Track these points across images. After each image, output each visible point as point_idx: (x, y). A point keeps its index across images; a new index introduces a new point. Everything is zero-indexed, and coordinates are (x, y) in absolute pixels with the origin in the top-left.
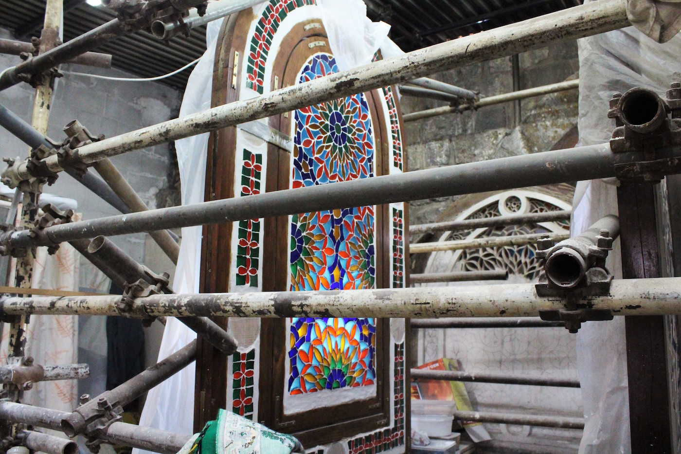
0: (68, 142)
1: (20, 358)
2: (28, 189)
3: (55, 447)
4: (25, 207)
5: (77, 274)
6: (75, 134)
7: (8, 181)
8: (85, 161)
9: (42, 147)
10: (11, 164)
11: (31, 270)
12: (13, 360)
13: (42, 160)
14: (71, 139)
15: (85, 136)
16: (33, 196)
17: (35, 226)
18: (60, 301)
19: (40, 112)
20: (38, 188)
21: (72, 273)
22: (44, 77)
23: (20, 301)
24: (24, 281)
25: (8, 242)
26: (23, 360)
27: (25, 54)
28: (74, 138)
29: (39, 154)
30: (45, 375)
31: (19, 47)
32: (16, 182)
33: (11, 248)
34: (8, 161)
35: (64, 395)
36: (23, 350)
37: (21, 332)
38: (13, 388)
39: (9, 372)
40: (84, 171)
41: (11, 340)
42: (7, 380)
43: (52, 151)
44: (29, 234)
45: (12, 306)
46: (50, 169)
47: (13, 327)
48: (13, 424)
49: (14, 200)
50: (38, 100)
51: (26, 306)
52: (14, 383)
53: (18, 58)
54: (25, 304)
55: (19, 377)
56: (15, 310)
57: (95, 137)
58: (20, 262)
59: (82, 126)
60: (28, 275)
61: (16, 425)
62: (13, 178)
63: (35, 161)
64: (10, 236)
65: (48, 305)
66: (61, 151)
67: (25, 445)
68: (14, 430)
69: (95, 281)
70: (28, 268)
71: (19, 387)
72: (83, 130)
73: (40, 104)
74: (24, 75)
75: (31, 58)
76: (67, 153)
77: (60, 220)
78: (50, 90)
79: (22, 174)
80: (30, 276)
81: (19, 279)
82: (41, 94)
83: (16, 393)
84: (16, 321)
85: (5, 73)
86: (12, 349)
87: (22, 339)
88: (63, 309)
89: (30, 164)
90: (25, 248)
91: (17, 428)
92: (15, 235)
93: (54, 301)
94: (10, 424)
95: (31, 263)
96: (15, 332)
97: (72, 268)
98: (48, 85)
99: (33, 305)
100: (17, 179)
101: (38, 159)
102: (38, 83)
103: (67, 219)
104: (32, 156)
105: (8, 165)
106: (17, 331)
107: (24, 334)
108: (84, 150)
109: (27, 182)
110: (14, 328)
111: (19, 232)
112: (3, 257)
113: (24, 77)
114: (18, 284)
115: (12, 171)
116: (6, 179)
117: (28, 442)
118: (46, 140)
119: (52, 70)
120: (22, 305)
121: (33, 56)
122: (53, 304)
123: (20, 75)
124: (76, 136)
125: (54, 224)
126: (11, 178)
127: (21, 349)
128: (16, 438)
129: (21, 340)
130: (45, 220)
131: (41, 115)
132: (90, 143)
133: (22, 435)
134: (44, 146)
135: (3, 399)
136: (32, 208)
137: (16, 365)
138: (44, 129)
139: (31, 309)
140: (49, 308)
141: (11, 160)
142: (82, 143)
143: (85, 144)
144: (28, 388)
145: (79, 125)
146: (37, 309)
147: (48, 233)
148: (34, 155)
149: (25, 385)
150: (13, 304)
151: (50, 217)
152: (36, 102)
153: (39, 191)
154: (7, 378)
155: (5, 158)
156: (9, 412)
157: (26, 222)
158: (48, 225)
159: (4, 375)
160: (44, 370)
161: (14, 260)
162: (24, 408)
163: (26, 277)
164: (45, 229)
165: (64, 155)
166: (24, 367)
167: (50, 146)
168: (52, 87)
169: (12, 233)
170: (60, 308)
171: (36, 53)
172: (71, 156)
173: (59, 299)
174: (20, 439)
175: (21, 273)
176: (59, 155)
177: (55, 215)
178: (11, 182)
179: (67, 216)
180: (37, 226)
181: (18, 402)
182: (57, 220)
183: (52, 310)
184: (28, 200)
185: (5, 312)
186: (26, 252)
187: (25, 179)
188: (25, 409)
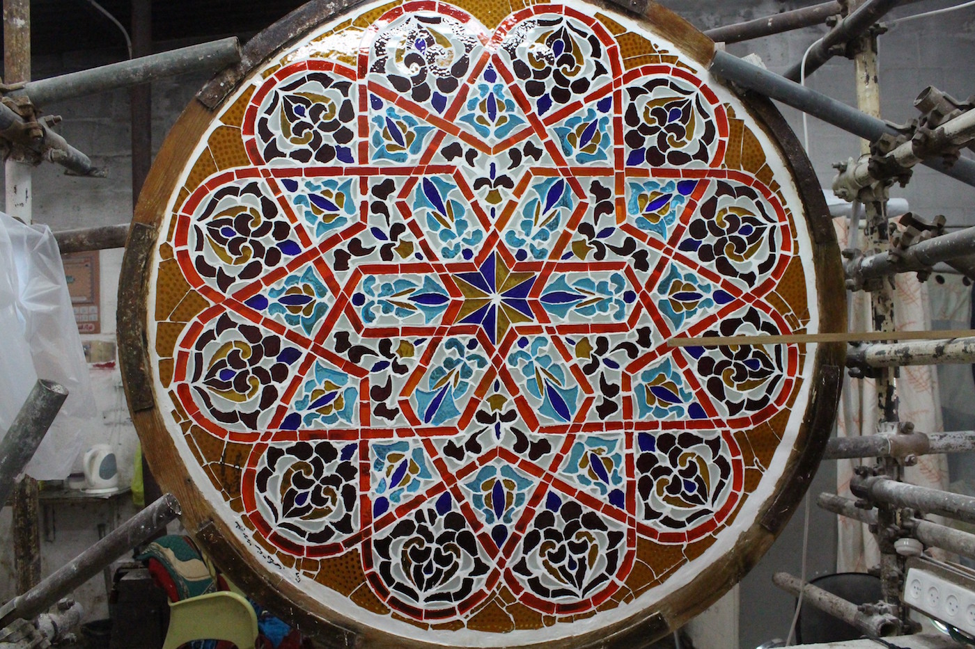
0: (925, 120)
1: (895, 424)
2: (870, 198)
3: (962, 544)
4: (870, 223)
5: (927, 303)
6: (933, 106)
7: (843, 192)
8: (956, 142)
9: (885, 136)
10: (842, 169)
11: (892, 305)
12: (886, 426)
13: (888, 155)
14: (929, 116)
15: (948, 106)
16: (879, 206)
17: (895, 246)
18: (951, 345)
19: (866, 90)
20: (883, 194)
21: (919, 302)
22: (863, 41)
23: (889, 349)
24: (885, 322)
25: (858, 273)
26: (899, 426)
27: (833, 18)
28: (931, 112)
29: (882, 147)
30: (931, 446)
31: (820, 12)
32: (854, 193)
33: (863, 281)
34: (838, 167)
35: (930, 471)
36: (897, 412)
37: (890, 390)
38: (891, 463)
39: (885, 442)
40: (956, 156)
41: (880, 401)
42: (885, 452)
43: (898, 139)
44: (890, 258)
45: (878, 356)
46: (901, 164)
47: (879, 383)
48: (897, 509)
49: (852, 216)
50: (861, 74)
51: (898, 355)
52: (892, 456)
53: (823, 26)
54: (896, 352)
55: (899, 449)
56: (883, 361)
57: (965, 103)
58: (877, 297)
59: (940, 92)
60: (889, 313)
61: (900, 510)
62: (850, 188)
63: (878, 159)
64: (860, 264)
65: (932, 352)
66: (917, 136)
67: (915, 537)
68: (898, 517)
69: (947, 309)
70: (888, 304)
71: (899, 461)
72: (944, 97)
73: (864, 79)
74: (836, 47)
75: (840, 22)
76: (926, 137)
77: (930, 233)
78: (874, 55)
79: (860, 180)
80: (892, 315)
81: (878, 320)
82: (863, 65)
83: (895, 469)
84: (883, 375)
85: (809, 52)
86: (883, 411)
87: (894, 398)
88: (957, 356)
89: (873, 164)
90: (881, 278)
91: (902, 514)
92: (867, 262)
93: (941, 345)
94: (893, 508)
95: (890, 297)
96: (883, 390)
97: (918, 294)
98: (869, 49)
99: (910, 352)
100: (854, 187)
101: (882, 154)
102: (856, 51)
103: (939, 229)
104: (873, 153)
105: (839, 172)
106: (886, 388)
107: (895, 392)
108: (952, 126)
109: (868, 188)
110: (881, 384)
111: (872, 258)
112: (855, 293)
113: (836, 50)
114: (878, 327)
115: (847, 179)
116: (840, 190)
117: (919, 534)
118: (888, 125)
119: (871, 27)
120: (892, 353)
121: (844, 17)
122: (940, 350)
123: (831, 49)
124: (935, 108)
125: (922, 239)
126: (846, 188)
127: (894, 411)
128: (903, 527)
129: (893, 400)
130: (908, 236)
131: (868, 94)
132: (959, 114)
133: (910, 524)
134: (887, 135)
135: (881, 477)
136: (880, 222)
137: (890, 433)
138: (875, 112)
139: (908, 359)
140: (935, 356)
141: (842, 164)
142: (946, 117)
143: (952, 117)
144: (911, 463)
145: (937, 92)
146: (916, 358)
147: (916, 253)
148: (874, 151)
149: (907, 460)
150: (879, 353)
151: (913, 230)
152: (859, 78)
153: (885, 198)
154: (883, 449)
155: (835, 163)
156: (894, 493)
157: (875, 242)
158: (913, 242)
159: (880, 446)
160: (928, 440)
161: (869, 295)
162: (914, 489)
163: (888, 317)
164: (910, 248)
165: (923, 141)
166: (902, 436)
167: (895, 132)
168: (874, 50)
169: (862, 260)
170: (952, 355)
171: (844, 12)
172: (933, 139)
173: (949, 343)
174: (908, 529)
175: (880, 311)
176: (915, 142)
177: (920, 226)
178: (847, 194)
179: (938, 224)
180: (898, 246)
181: (899, 480)
182: (924, 233)
183: (940, 358)
184: (873, 213)
185: (868, 365)
186: (882, 283)
187: (866, 185)
188: (916, 492)
